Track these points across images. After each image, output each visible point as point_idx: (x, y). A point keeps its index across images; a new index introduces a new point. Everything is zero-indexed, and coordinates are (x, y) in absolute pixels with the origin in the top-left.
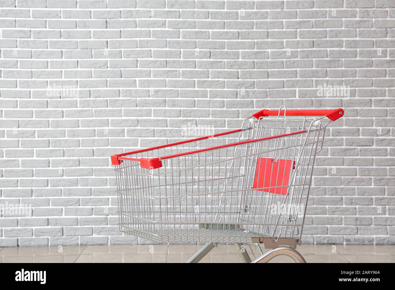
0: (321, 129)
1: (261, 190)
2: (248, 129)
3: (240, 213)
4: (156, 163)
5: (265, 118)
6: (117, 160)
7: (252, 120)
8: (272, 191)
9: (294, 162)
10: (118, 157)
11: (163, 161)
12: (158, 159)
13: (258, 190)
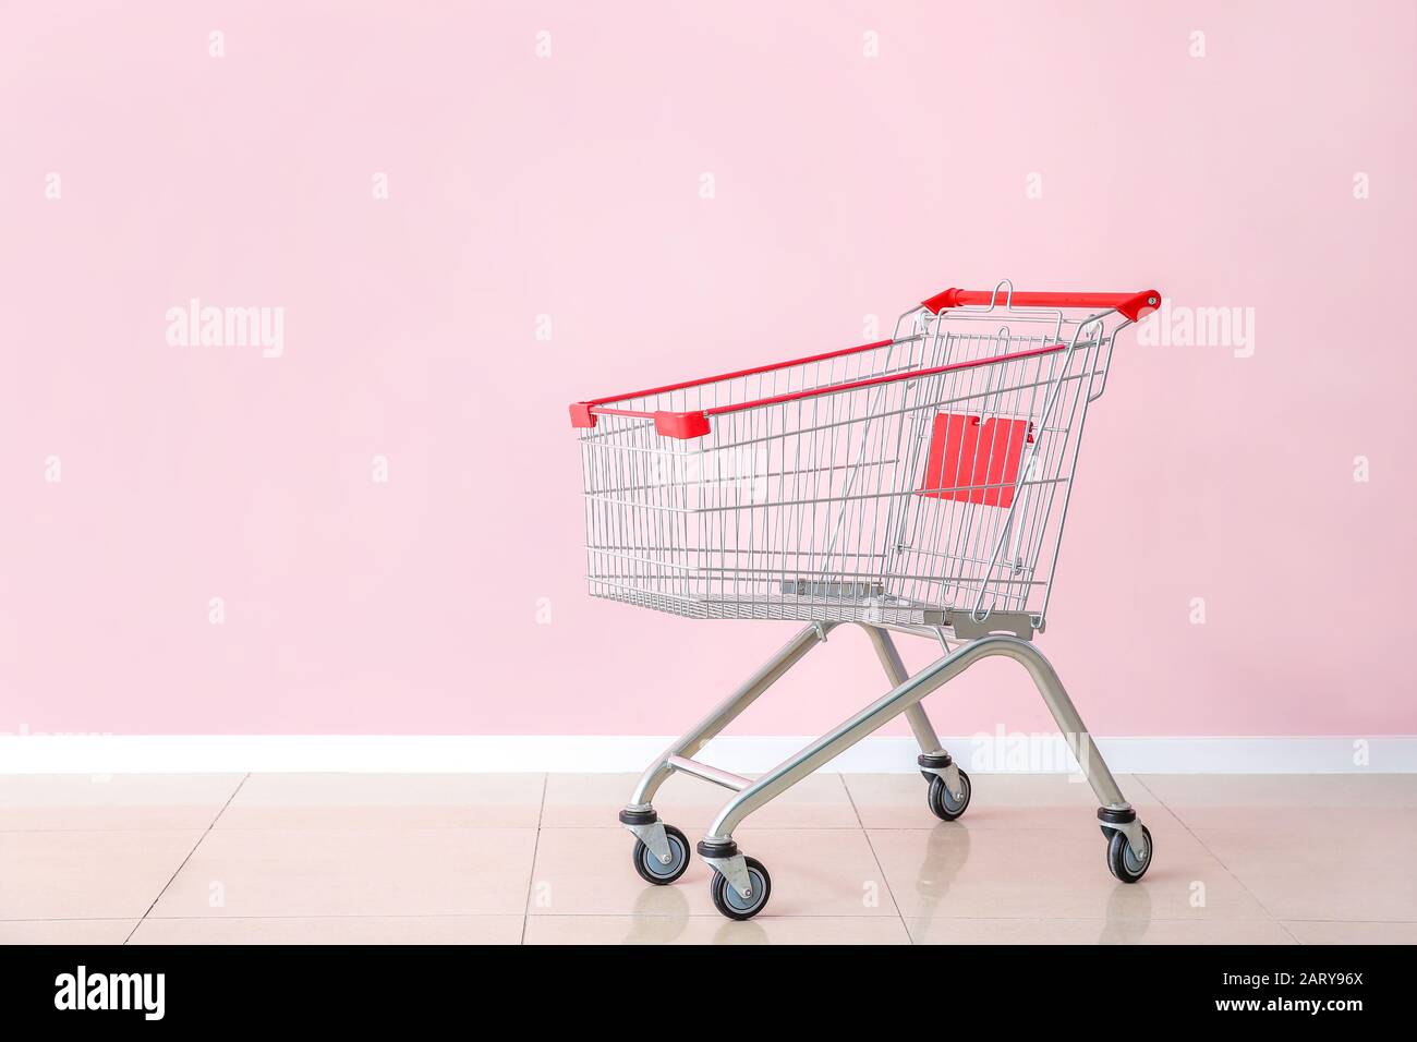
0: (1102, 342)
1: (935, 496)
2: (908, 340)
3: (883, 556)
4: (696, 425)
5: (952, 311)
6: (587, 413)
7: (919, 317)
8: (962, 497)
9: (1032, 424)
10: (589, 407)
11: (712, 419)
12: (700, 414)
13: (927, 495)
